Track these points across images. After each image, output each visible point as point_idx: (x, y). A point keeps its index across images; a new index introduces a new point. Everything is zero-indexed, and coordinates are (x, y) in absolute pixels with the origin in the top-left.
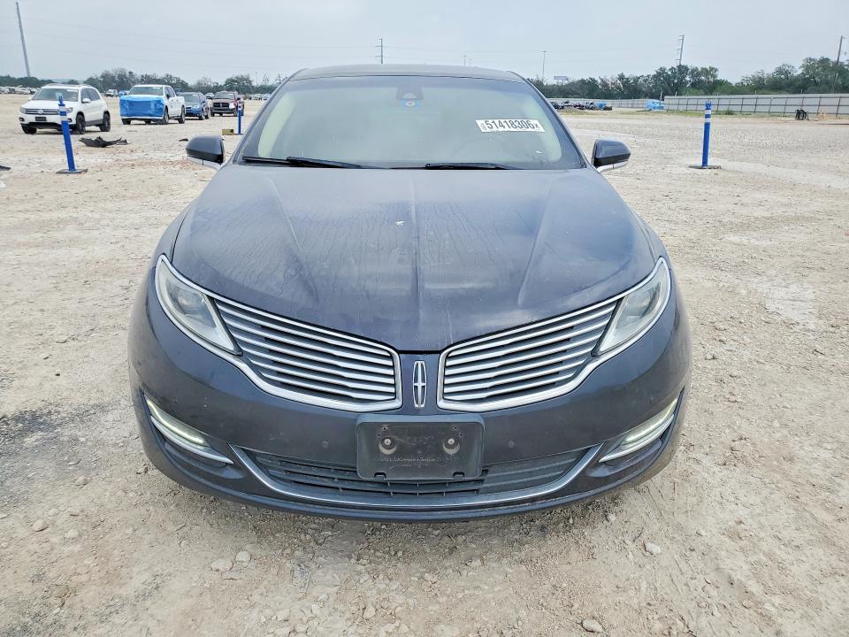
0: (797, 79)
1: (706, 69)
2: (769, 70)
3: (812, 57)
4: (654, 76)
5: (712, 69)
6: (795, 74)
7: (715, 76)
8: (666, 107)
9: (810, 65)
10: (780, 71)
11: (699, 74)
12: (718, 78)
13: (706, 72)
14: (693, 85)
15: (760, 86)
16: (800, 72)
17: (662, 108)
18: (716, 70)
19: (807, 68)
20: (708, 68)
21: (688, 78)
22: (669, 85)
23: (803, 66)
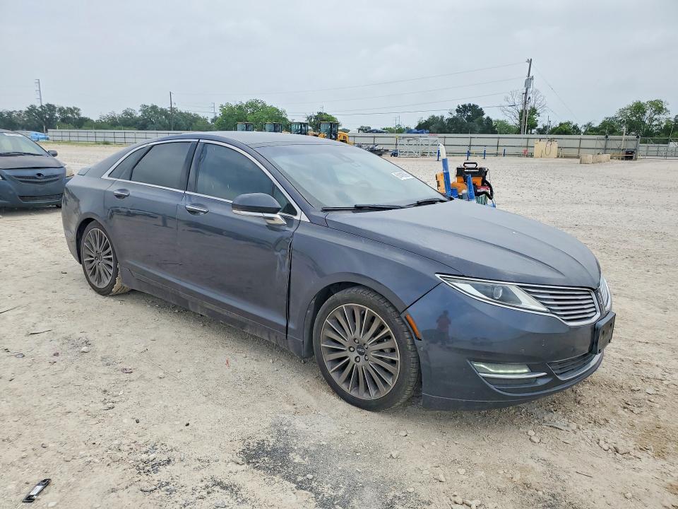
0: (139, 119)
1: (71, 109)
2: (119, 112)
3: (146, 104)
4: (26, 112)
5: (75, 109)
6: (138, 116)
7: (78, 114)
8: (51, 138)
9: (145, 109)
10: (126, 113)
11: (65, 112)
12: (82, 116)
13: (71, 111)
14: (63, 120)
15: (113, 123)
16: (139, 114)
17: (48, 139)
18: (79, 110)
19: (144, 112)
20: (72, 107)
21: (57, 115)
22: (42, 119)
23: (141, 110)
